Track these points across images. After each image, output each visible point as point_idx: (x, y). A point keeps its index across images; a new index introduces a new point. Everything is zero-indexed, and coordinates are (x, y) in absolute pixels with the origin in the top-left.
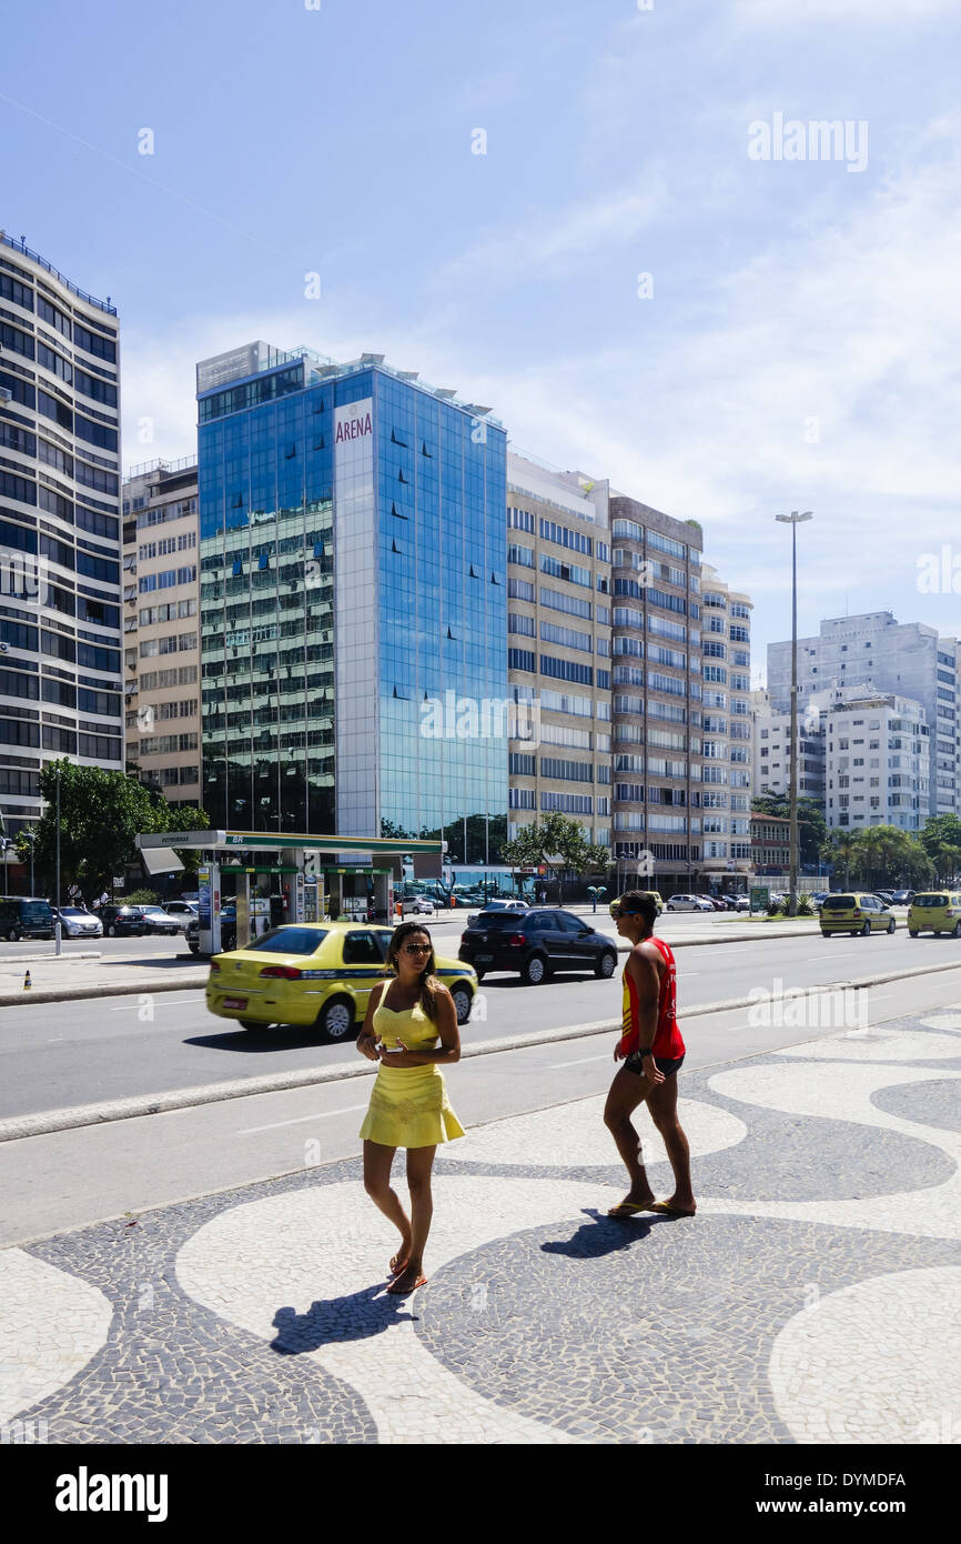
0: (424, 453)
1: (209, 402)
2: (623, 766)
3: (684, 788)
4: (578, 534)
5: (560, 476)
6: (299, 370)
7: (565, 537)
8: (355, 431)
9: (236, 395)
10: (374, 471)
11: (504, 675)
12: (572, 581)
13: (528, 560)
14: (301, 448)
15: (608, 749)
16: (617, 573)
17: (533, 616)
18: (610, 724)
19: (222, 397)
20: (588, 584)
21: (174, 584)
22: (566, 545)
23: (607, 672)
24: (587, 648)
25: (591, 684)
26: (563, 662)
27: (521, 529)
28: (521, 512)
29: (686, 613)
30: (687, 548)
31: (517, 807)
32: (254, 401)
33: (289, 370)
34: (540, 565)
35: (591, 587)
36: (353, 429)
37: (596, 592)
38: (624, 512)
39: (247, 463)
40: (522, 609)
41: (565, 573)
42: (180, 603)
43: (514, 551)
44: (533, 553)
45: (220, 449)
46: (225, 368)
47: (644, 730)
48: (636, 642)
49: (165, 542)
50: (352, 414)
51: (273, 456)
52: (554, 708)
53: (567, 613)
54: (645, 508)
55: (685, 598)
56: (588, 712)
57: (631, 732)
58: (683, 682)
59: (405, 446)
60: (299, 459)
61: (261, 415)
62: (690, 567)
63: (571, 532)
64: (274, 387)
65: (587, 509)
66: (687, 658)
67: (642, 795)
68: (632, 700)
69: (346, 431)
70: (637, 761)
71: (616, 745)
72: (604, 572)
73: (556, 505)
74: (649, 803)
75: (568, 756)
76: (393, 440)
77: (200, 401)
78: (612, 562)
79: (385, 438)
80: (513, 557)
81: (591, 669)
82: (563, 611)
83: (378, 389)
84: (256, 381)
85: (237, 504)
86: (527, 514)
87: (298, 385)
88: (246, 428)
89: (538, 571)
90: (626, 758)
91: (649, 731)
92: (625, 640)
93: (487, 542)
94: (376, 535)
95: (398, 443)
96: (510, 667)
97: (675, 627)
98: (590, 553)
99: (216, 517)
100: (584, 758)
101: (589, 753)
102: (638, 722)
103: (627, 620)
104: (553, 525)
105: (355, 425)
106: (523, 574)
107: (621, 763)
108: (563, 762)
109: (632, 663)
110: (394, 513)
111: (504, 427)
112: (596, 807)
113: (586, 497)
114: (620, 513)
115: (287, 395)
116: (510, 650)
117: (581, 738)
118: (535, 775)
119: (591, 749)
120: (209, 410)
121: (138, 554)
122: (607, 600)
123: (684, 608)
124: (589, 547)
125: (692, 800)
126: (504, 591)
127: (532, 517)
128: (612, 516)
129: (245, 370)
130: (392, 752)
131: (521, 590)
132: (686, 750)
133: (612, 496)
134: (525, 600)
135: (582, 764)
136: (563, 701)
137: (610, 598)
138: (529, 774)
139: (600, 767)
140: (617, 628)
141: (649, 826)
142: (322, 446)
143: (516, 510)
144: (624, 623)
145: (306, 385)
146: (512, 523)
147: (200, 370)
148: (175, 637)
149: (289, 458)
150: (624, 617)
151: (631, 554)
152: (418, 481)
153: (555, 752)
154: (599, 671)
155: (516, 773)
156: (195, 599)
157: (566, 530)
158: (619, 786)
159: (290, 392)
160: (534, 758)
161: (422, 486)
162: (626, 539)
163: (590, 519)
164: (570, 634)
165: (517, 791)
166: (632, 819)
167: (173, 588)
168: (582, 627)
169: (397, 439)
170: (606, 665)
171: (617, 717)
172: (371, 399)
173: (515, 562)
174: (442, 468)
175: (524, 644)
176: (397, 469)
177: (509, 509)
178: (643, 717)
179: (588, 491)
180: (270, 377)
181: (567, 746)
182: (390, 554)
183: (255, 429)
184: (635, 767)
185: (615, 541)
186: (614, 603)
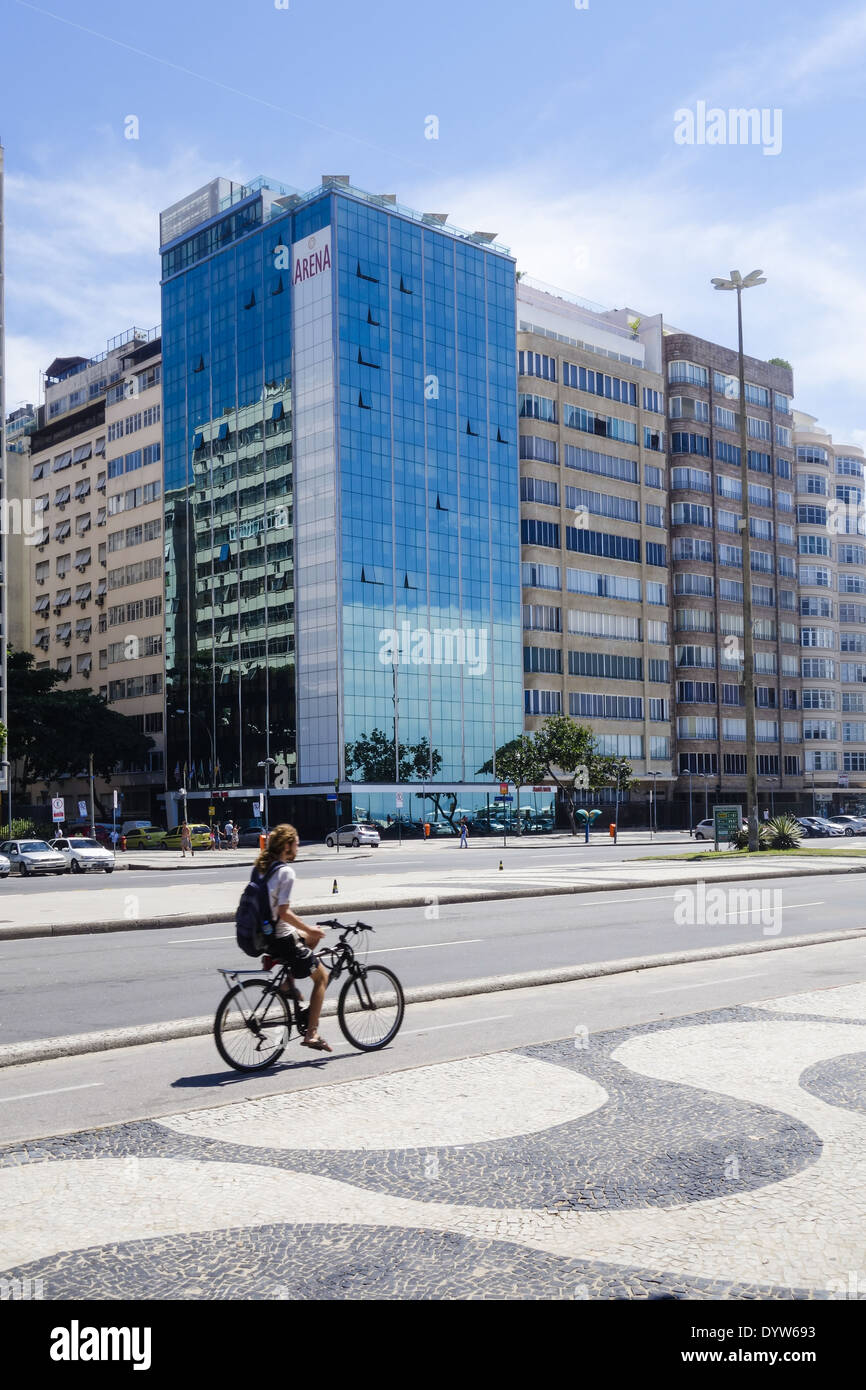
0: (402, 289)
1: (172, 254)
2: (688, 659)
3: (773, 685)
4: (617, 381)
5: (606, 316)
6: (258, 204)
7: (599, 384)
8: (314, 268)
9: (199, 242)
10: (334, 313)
11: (515, 554)
12: (610, 437)
13: (548, 412)
14: (260, 294)
15: (665, 640)
16: (675, 425)
17: (555, 480)
18: (666, 610)
19: (184, 247)
20: (632, 439)
21: (140, 466)
22: (600, 393)
23: (660, 546)
24: (633, 516)
25: (639, 559)
26: (599, 534)
27: (538, 375)
28: (538, 356)
29: (770, 470)
30: (770, 392)
31: (536, 712)
32: (214, 247)
33: (247, 207)
34: (565, 418)
35: (637, 444)
36: (311, 265)
37: (643, 449)
38: (682, 351)
39: (208, 320)
40: (539, 471)
41: (600, 428)
42: (145, 486)
43: (529, 402)
44: (555, 405)
45: (183, 308)
46: (186, 214)
47: (715, 615)
48: (701, 509)
49: (131, 418)
50: (310, 248)
51: (233, 307)
52: (588, 590)
53: (604, 475)
54: (710, 345)
55: (769, 453)
56: (634, 594)
57: (697, 618)
58: (769, 555)
59: (375, 281)
60: (259, 308)
61: (221, 261)
62: (777, 415)
63: (608, 378)
64: (234, 229)
65: (634, 351)
66: (774, 525)
67: (712, 695)
68: (697, 577)
69: (305, 269)
70: (706, 653)
71: (677, 633)
72: (657, 425)
73: (590, 348)
74: (723, 705)
75: (607, 648)
76: (359, 275)
77: (164, 254)
78: (667, 413)
79: (348, 272)
80: (527, 410)
81: (638, 542)
82: (598, 473)
83: (339, 216)
84: (216, 224)
85: (198, 367)
86: (545, 357)
87: (257, 222)
88: (207, 280)
89: (562, 426)
90: (690, 650)
91: (721, 616)
92: (686, 507)
93: (489, 392)
94: (336, 387)
95: (365, 277)
96: (524, 541)
97: (758, 489)
98: (635, 402)
99: (179, 385)
100: (631, 650)
101: (638, 644)
102: (707, 604)
103: (689, 483)
104: (583, 370)
105: (314, 260)
106: (539, 430)
107: (684, 657)
108: (601, 656)
109: (696, 533)
110: (360, 361)
111: (513, 254)
112: (646, 711)
113: (634, 338)
114: (677, 353)
115: (246, 235)
116: (524, 522)
117: (626, 626)
118: (561, 672)
119: (641, 640)
120: (172, 264)
121: (107, 438)
122: (660, 459)
123: (771, 466)
124: (633, 394)
125: (784, 699)
126: (514, 451)
127: (553, 361)
128: (667, 358)
129: (206, 213)
130: (358, 647)
131: (536, 449)
132: (775, 638)
133: (668, 333)
134: (547, 461)
135: (627, 659)
136: (600, 582)
137: (664, 457)
138: (553, 672)
139: (653, 662)
140: (674, 494)
141: (724, 731)
142: (281, 290)
143: (530, 353)
144: (684, 485)
145: (265, 221)
146: (526, 369)
147: (163, 220)
148: (141, 526)
149: (248, 307)
150: (684, 478)
151: (692, 401)
152: (394, 322)
153: (588, 645)
154: (649, 545)
155: (535, 670)
156: (159, 481)
157: (600, 376)
158: (682, 683)
159: (249, 231)
160: (559, 652)
161: (398, 328)
162: (685, 384)
163: (637, 362)
164: (608, 500)
165: (536, 692)
166: (699, 724)
167: (139, 470)
168: (626, 492)
169: (363, 273)
170: (661, 537)
171: (677, 600)
172: (329, 227)
173: (530, 415)
174: (426, 307)
175: (541, 512)
176: (364, 309)
177: (522, 353)
178: (711, 599)
179: (635, 329)
180: (228, 218)
181: (606, 637)
182: (355, 411)
183: (216, 279)
184: (703, 660)
185: (671, 387)
186: (671, 462)
